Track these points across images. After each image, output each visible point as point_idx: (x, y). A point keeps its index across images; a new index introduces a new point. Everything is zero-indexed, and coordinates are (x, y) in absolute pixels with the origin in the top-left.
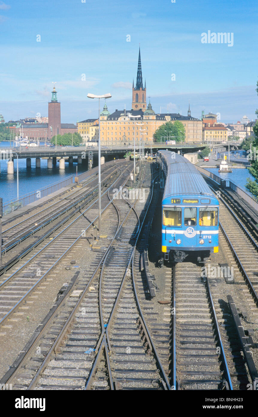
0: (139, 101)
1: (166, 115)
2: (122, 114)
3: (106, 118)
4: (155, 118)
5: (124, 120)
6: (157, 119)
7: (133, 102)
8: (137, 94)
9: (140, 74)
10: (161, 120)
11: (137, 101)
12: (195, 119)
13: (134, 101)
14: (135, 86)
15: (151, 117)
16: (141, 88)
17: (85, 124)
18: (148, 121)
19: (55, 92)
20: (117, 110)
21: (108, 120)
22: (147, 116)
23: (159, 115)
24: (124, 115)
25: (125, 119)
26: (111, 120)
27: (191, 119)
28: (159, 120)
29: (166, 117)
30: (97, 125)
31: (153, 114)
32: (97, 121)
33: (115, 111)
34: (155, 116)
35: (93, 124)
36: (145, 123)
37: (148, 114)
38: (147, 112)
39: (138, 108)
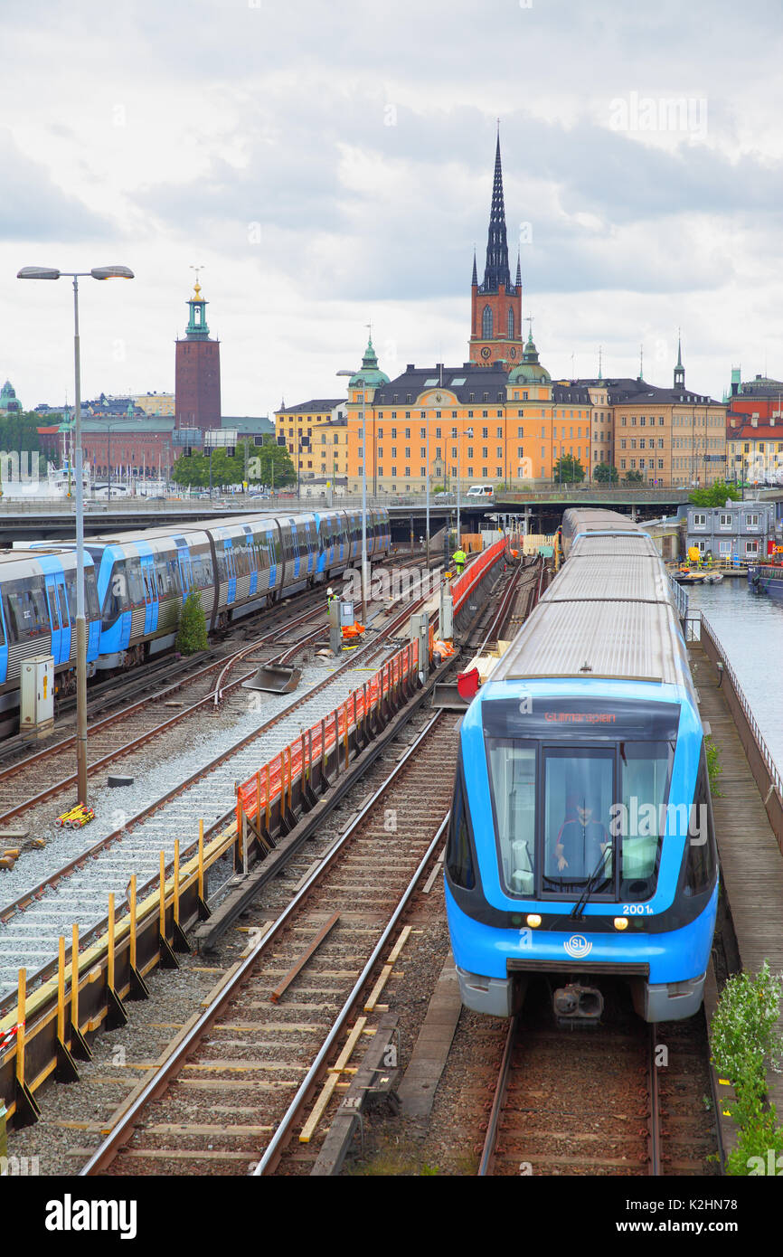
0: (495, 335)
1: (593, 383)
2: (429, 383)
3: (370, 397)
4: (550, 396)
5: (436, 404)
6: (555, 400)
7: (473, 339)
8: (487, 310)
9: (498, 233)
10: (574, 402)
11: (488, 334)
12: (699, 397)
13: (479, 334)
14: (481, 280)
15: (534, 393)
16: (502, 288)
17: (300, 419)
18: (525, 408)
19: (202, 304)
20: (410, 367)
21: (377, 402)
22: (521, 390)
23: (568, 384)
24: (438, 386)
25: (439, 399)
26: (388, 402)
27: (682, 399)
28: (564, 401)
29: (592, 391)
30: (342, 422)
31: (543, 379)
32: (341, 408)
33: (404, 371)
34: (552, 387)
35: (329, 418)
36: (512, 412)
37: (526, 381)
38: (520, 373)
39: (490, 361)
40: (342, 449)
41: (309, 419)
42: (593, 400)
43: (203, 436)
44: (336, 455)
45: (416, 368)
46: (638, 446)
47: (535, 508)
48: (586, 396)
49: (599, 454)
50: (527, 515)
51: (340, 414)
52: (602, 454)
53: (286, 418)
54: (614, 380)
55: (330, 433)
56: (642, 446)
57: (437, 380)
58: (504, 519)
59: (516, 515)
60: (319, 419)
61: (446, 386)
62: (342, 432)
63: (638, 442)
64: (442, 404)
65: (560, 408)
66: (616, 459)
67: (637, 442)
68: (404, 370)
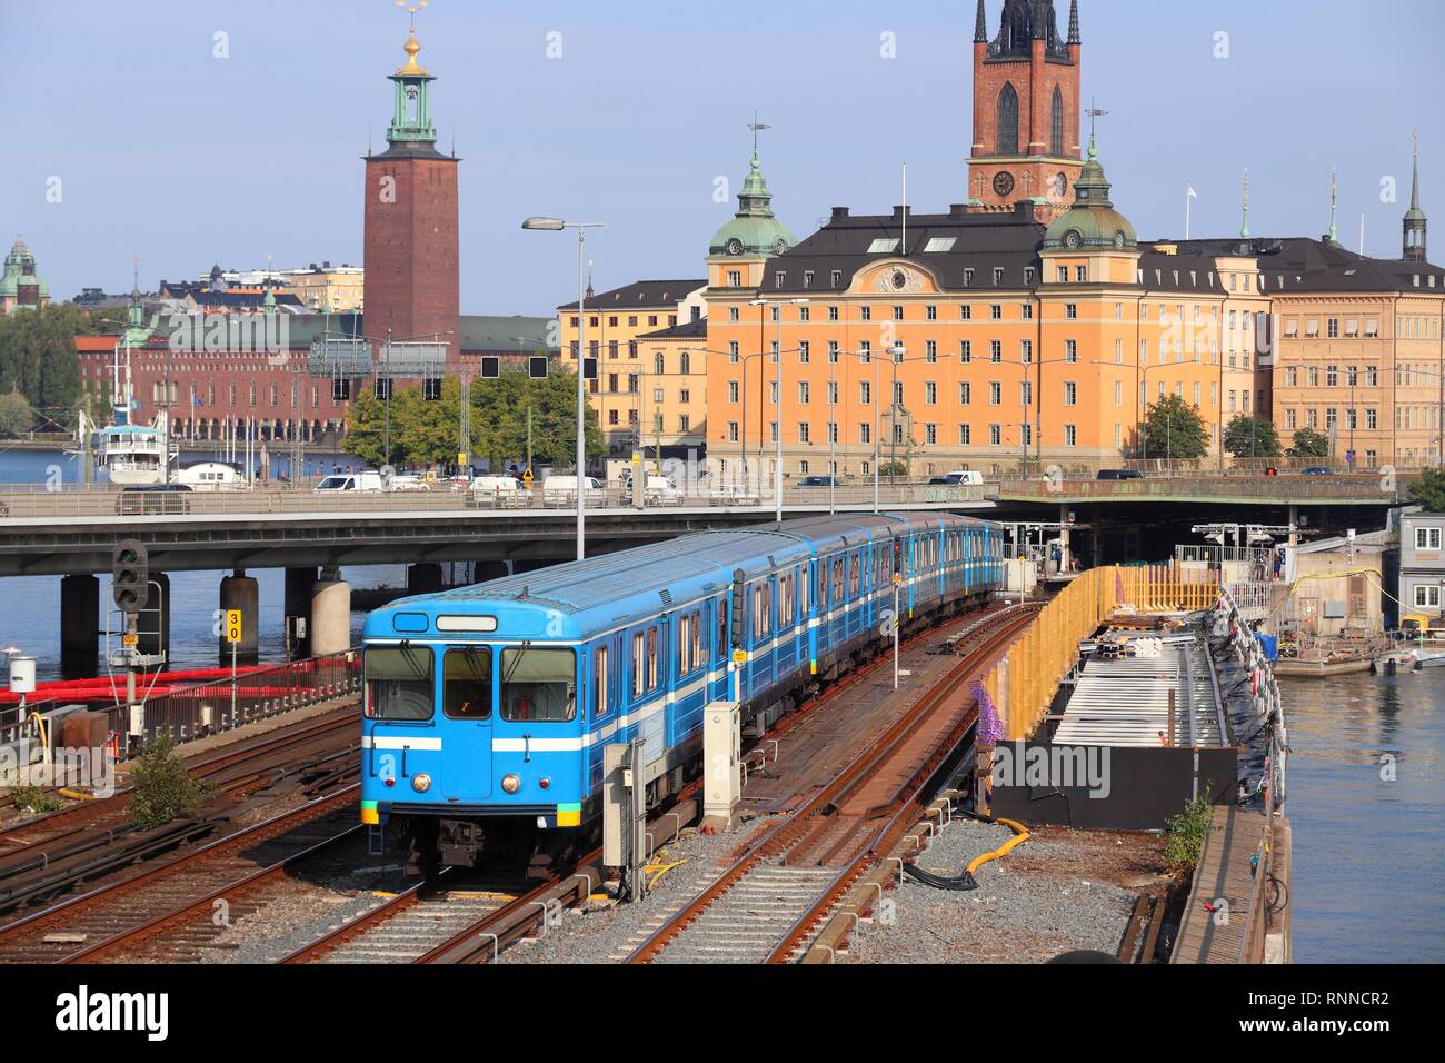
0: (1023, 144)
1: (1230, 247)
2: (878, 246)
3: (755, 274)
4: (1133, 273)
5: (892, 290)
6: (1148, 285)
7: (974, 153)
8: (1009, 92)
10: (1185, 287)
11: (1009, 144)
13: (988, 144)
15: (1104, 267)
16: (1039, 47)
17: (614, 322)
18: (1081, 300)
20: (839, 212)
21: (767, 287)
22: (1072, 261)
23: (1172, 250)
24: (897, 253)
25: (899, 280)
26: (793, 287)
27: (1417, 280)
28: (1168, 286)
29: (1224, 264)
30: (697, 329)
31: (1120, 241)
32: (695, 298)
33: (826, 220)
34: (1139, 256)
35: (673, 319)
36: (1053, 310)
37: (1081, 243)
38: (1071, 226)
39: (1012, 199)
40: (696, 385)
41: (633, 321)
42: (1226, 284)
43: (375, 356)
44: (685, 395)
45: (851, 214)
46: (1323, 381)
47: (1083, 511)
48: (1211, 275)
49: (1239, 397)
50: (1064, 526)
51: (696, 310)
52: (1245, 399)
53: (585, 318)
54: (1271, 240)
55: (672, 350)
56: (1332, 380)
57: (895, 242)
58: (1014, 534)
59: (1040, 526)
60: (654, 321)
61: (913, 253)
62: (695, 348)
63: (1323, 375)
64: (906, 289)
65: (1154, 300)
66: (1277, 408)
67: (1320, 372)
68: (826, 218)
